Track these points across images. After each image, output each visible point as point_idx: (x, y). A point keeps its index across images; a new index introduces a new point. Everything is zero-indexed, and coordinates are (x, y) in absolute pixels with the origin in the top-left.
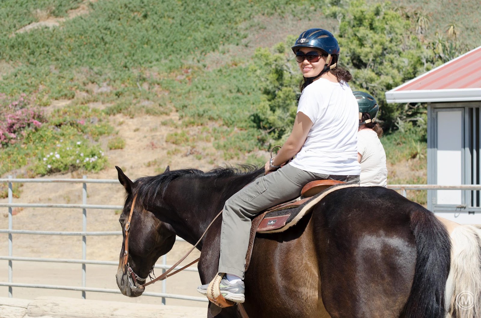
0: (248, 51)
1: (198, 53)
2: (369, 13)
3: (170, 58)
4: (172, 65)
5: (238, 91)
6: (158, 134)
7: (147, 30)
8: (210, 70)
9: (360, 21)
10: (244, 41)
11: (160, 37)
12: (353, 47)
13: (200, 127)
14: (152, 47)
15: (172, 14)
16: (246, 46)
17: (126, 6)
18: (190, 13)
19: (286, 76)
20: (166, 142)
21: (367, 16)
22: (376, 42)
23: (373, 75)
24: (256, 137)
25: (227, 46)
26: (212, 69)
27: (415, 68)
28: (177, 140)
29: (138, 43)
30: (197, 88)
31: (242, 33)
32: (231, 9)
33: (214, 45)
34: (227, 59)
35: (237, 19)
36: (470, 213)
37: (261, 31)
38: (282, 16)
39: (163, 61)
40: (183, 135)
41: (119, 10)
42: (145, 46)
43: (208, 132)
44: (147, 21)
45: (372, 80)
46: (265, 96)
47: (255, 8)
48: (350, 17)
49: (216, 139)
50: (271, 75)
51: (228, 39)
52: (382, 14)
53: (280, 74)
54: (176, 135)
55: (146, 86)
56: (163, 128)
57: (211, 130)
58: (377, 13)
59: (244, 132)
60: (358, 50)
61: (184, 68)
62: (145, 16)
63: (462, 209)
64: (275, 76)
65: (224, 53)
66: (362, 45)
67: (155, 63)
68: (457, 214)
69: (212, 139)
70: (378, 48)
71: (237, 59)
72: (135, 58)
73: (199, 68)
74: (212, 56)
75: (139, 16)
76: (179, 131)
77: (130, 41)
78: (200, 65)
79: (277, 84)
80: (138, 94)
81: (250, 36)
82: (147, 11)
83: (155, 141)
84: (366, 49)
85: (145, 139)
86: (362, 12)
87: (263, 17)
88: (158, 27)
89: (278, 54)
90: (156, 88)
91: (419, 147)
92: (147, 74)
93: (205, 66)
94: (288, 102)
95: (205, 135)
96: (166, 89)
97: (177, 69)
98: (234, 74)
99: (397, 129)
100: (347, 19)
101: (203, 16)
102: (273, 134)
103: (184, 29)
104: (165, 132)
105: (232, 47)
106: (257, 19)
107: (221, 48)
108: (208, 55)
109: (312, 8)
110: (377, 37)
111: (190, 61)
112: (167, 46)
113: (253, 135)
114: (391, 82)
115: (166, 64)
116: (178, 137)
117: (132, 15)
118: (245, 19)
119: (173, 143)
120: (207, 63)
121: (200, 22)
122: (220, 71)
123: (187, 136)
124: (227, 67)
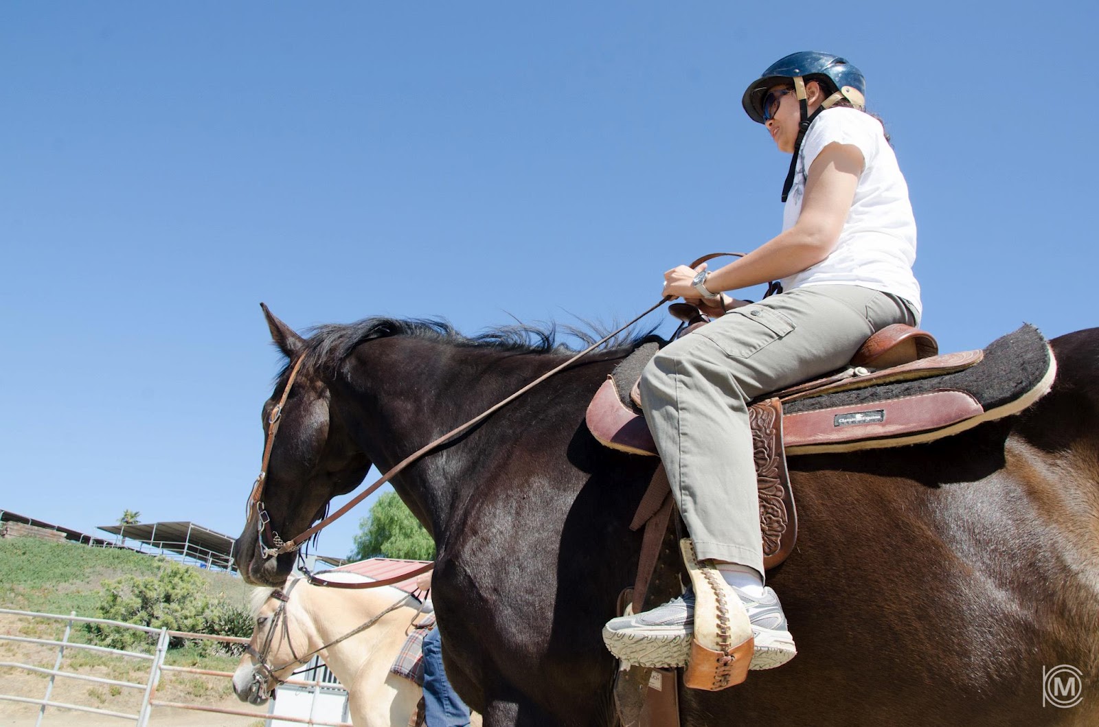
0: (88, 586)
1: (54, 581)
2: (182, 571)
3: (34, 581)
4: (35, 585)
5: (78, 608)
6: (15, 626)
7: (23, 562)
8: (60, 593)
9: (175, 574)
10: (87, 580)
11: (31, 567)
12: (167, 588)
13: (47, 626)
14: (23, 573)
15: (43, 555)
16: (88, 583)
17: (13, 545)
18: (55, 557)
19: (119, 600)
20: (20, 631)
21: (180, 572)
22: (183, 588)
23: (179, 608)
24: (87, 638)
25: (75, 580)
26: (61, 593)
27: (203, 609)
28: (28, 631)
29: (14, 568)
30: (49, 601)
31: (87, 575)
32: (83, 560)
33: (66, 578)
34: (73, 588)
35: (85, 566)
36: (309, 692)
37: (99, 576)
38: (114, 570)
39: (29, 582)
40: (33, 628)
41: (7, 546)
42: (19, 571)
43: (52, 629)
44: (25, 556)
45: (177, 611)
46: (101, 611)
47: (99, 562)
48: (169, 571)
49: (56, 635)
50: (109, 597)
51: (76, 577)
52: (189, 572)
53: (115, 597)
54: (28, 628)
55: (13, 595)
56: (19, 623)
57: (54, 628)
58: (187, 572)
59: (79, 633)
60: (171, 591)
61: (43, 588)
62: (24, 554)
63: (304, 689)
64: (112, 598)
65: (72, 584)
66: (174, 588)
67: (23, 582)
68: (298, 693)
69: (54, 635)
70: (185, 592)
71: (80, 589)
72: (10, 577)
73: (53, 591)
74: (63, 585)
75: (20, 552)
76: (31, 626)
77: (9, 566)
78: (54, 589)
79: (111, 604)
80: (6, 599)
81: (91, 578)
82: (26, 550)
83: (11, 630)
84: (176, 591)
85: (4, 629)
86: (178, 568)
87: (102, 568)
88: (31, 561)
89: (117, 585)
90: (20, 597)
91: (198, 659)
92: (15, 586)
93: (57, 590)
94: (117, 616)
95: (49, 631)
96: (28, 599)
97: (38, 588)
98: (77, 598)
99: (183, 645)
100: (166, 572)
101: (64, 560)
102: (99, 637)
103: (49, 566)
104: (20, 625)
105: (78, 582)
106: (98, 568)
107: (71, 581)
108: (61, 584)
109: (135, 569)
110: (184, 585)
111: (48, 585)
112: (34, 573)
113: (85, 636)
114: (188, 614)
115: (30, 584)
116: (29, 630)
117: (15, 551)
118: (91, 567)
119: (25, 633)
120: (59, 588)
121: (61, 564)
122: (67, 594)
123: (36, 630)
124: (72, 593)
